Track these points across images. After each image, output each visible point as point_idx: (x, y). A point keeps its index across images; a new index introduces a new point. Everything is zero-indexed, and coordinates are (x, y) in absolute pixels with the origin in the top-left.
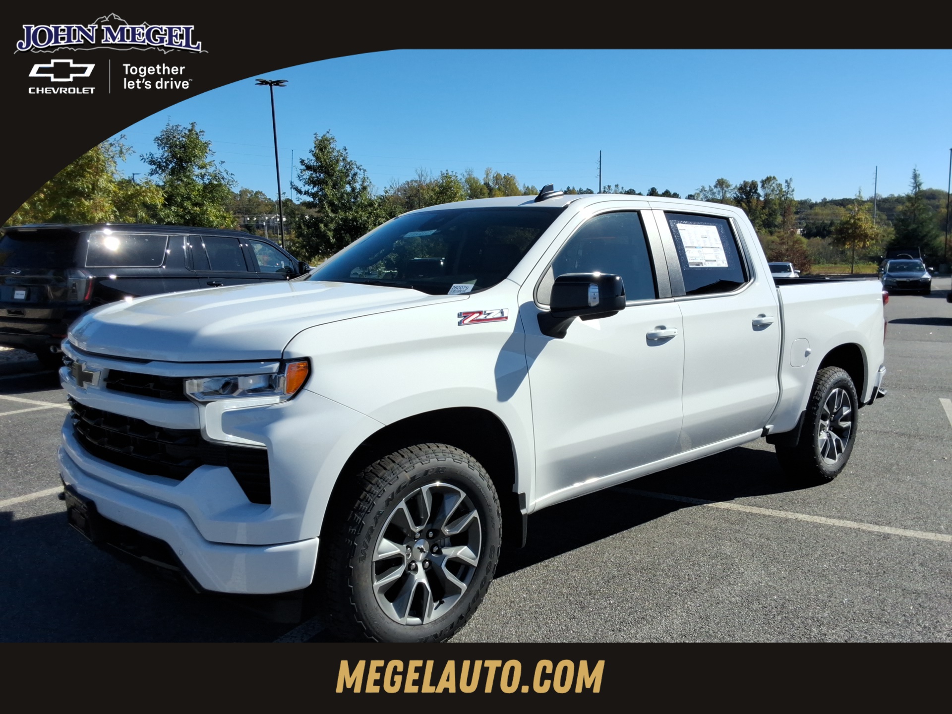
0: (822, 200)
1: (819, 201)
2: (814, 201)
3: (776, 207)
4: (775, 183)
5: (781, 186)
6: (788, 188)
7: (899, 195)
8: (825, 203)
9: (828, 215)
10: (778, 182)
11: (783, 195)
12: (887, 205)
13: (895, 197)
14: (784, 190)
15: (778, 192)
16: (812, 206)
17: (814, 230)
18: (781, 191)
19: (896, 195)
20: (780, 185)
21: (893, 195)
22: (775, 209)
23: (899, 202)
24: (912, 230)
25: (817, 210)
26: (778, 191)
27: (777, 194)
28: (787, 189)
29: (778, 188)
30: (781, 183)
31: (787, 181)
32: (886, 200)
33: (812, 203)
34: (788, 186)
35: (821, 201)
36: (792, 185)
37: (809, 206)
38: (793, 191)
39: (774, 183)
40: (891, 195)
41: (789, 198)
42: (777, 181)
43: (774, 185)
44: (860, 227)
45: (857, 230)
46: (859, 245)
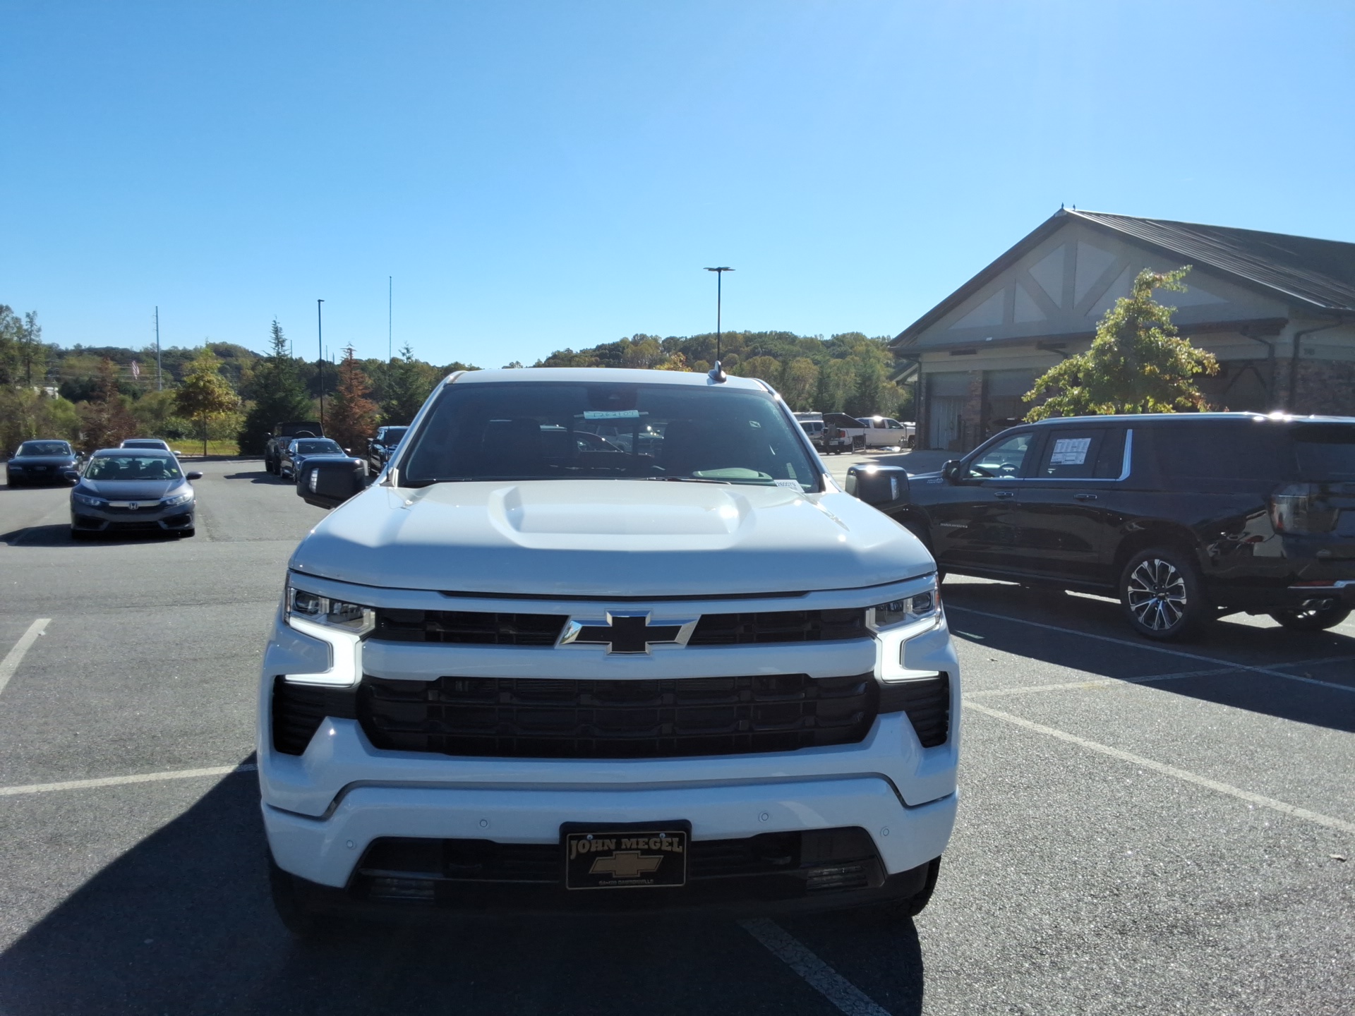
0: (75, 346)
1: (71, 347)
2: (63, 347)
3: (16, 353)
4: (10, 315)
5: (20, 322)
6: (32, 326)
7: (184, 347)
8: (79, 352)
9: (89, 369)
10: (14, 315)
11: (25, 336)
12: (170, 361)
13: (179, 351)
14: (25, 327)
15: (15, 330)
16: (62, 354)
17: (78, 391)
18: (20, 328)
19: (181, 348)
20: (17, 320)
21: (176, 348)
22: (13, 355)
23: (187, 358)
24: (279, 398)
25: (73, 361)
26: (15, 328)
27: (15, 333)
28: (29, 326)
29: (14, 324)
30: (19, 316)
31: (28, 315)
32: (167, 354)
33: (60, 349)
34: (31, 322)
35: (73, 348)
36: (38, 322)
37: (57, 355)
38: (39, 330)
39: (7, 316)
40: (174, 347)
41: (33, 340)
42: (13, 313)
43: (8, 319)
44: (213, 392)
45: (209, 397)
46: (210, 416)
